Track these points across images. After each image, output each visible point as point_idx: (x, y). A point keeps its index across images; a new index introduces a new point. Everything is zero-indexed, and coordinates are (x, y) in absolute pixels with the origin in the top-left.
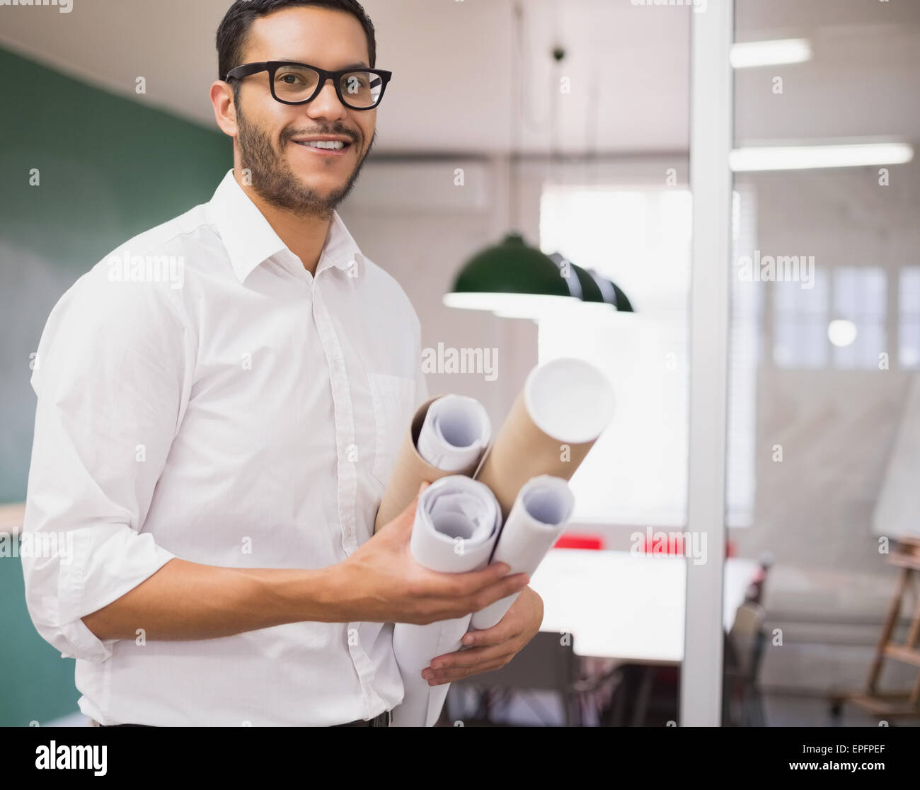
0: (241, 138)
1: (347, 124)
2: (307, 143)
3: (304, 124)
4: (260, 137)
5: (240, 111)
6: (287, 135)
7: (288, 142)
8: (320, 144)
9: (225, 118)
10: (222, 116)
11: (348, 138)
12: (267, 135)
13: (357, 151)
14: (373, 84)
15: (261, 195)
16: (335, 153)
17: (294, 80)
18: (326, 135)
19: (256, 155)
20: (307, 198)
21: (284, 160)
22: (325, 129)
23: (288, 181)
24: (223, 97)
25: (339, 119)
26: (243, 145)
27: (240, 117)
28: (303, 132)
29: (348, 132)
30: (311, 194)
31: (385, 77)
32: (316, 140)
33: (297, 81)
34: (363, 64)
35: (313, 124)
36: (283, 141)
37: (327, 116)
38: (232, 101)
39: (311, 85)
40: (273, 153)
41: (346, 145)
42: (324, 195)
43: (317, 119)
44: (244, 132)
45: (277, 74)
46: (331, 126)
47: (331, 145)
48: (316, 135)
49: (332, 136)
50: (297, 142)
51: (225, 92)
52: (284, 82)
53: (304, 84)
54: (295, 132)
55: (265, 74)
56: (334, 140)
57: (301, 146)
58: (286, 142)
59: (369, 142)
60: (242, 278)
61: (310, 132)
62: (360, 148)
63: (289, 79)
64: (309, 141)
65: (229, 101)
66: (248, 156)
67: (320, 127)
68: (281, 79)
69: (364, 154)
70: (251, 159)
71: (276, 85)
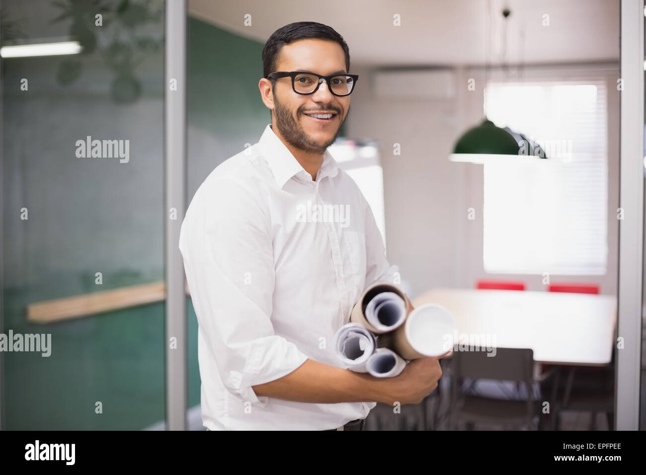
0: (276, 110)
1: (335, 104)
2: (312, 115)
3: (311, 105)
4: (286, 111)
5: (276, 96)
6: (301, 111)
7: (302, 115)
8: (320, 116)
9: (267, 98)
10: (265, 98)
11: (335, 112)
12: (290, 110)
13: (340, 119)
14: (348, 81)
15: (288, 141)
16: (327, 121)
17: (305, 80)
18: (322, 111)
19: (284, 120)
20: (312, 145)
21: (299, 125)
22: (323, 108)
23: (302, 135)
24: (266, 88)
25: (330, 102)
26: (277, 115)
27: (276, 100)
28: (309, 110)
29: (335, 109)
30: (315, 144)
31: (355, 78)
32: (318, 114)
33: (306, 81)
34: (343, 71)
35: (315, 105)
36: (299, 114)
37: (323, 101)
38: (271, 90)
39: (314, 83)
40: (293, 119)
41: (334, 116)
42: (321, 144)
43: (318, 103)
44: (278, 107)
45: (296, 77)
46: (325, 107)
47: (326, 116)
48: (317, 111)
49: (325, 112)
50: (307, 115)
51: (267, 85)
52: (299, 81)
53: (311, 82)
54: (305, 110)
55: (289, 78)
56: (327, 114)
57: (308, 117)
58: (300, 115)
59: (346, 113)
60: (282, 185)
61: (313, 110)
62: (341, 117)
63: (303, 80)
64: (314, 114)
65: (269, 90)
66: (280, 121)
67: (320, 107)
68: (298, 80)
69: (344, 119)
70: (282, 123)
71: (295, 83)
